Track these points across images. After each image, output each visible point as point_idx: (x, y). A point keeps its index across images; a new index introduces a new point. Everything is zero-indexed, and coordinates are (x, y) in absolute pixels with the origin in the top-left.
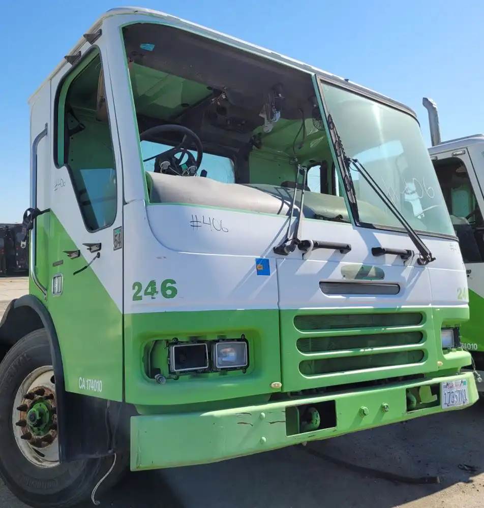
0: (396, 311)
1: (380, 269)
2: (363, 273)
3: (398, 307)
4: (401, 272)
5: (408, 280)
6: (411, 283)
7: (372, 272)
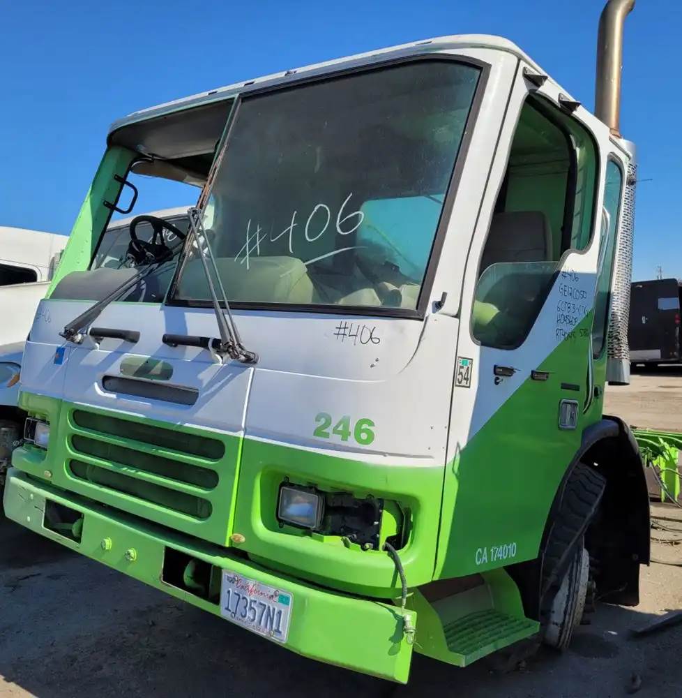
0: (174, 428)
1: (169, 365)
2: (145, 369)
3: (179, 423)
4: (200, 372)
5: (206, 386)
6: (209, 392)
7: (157, 369)
